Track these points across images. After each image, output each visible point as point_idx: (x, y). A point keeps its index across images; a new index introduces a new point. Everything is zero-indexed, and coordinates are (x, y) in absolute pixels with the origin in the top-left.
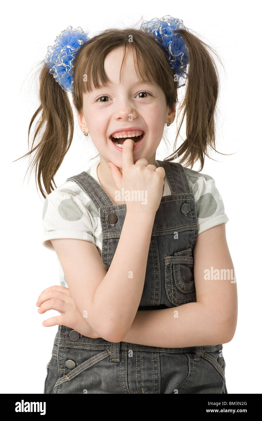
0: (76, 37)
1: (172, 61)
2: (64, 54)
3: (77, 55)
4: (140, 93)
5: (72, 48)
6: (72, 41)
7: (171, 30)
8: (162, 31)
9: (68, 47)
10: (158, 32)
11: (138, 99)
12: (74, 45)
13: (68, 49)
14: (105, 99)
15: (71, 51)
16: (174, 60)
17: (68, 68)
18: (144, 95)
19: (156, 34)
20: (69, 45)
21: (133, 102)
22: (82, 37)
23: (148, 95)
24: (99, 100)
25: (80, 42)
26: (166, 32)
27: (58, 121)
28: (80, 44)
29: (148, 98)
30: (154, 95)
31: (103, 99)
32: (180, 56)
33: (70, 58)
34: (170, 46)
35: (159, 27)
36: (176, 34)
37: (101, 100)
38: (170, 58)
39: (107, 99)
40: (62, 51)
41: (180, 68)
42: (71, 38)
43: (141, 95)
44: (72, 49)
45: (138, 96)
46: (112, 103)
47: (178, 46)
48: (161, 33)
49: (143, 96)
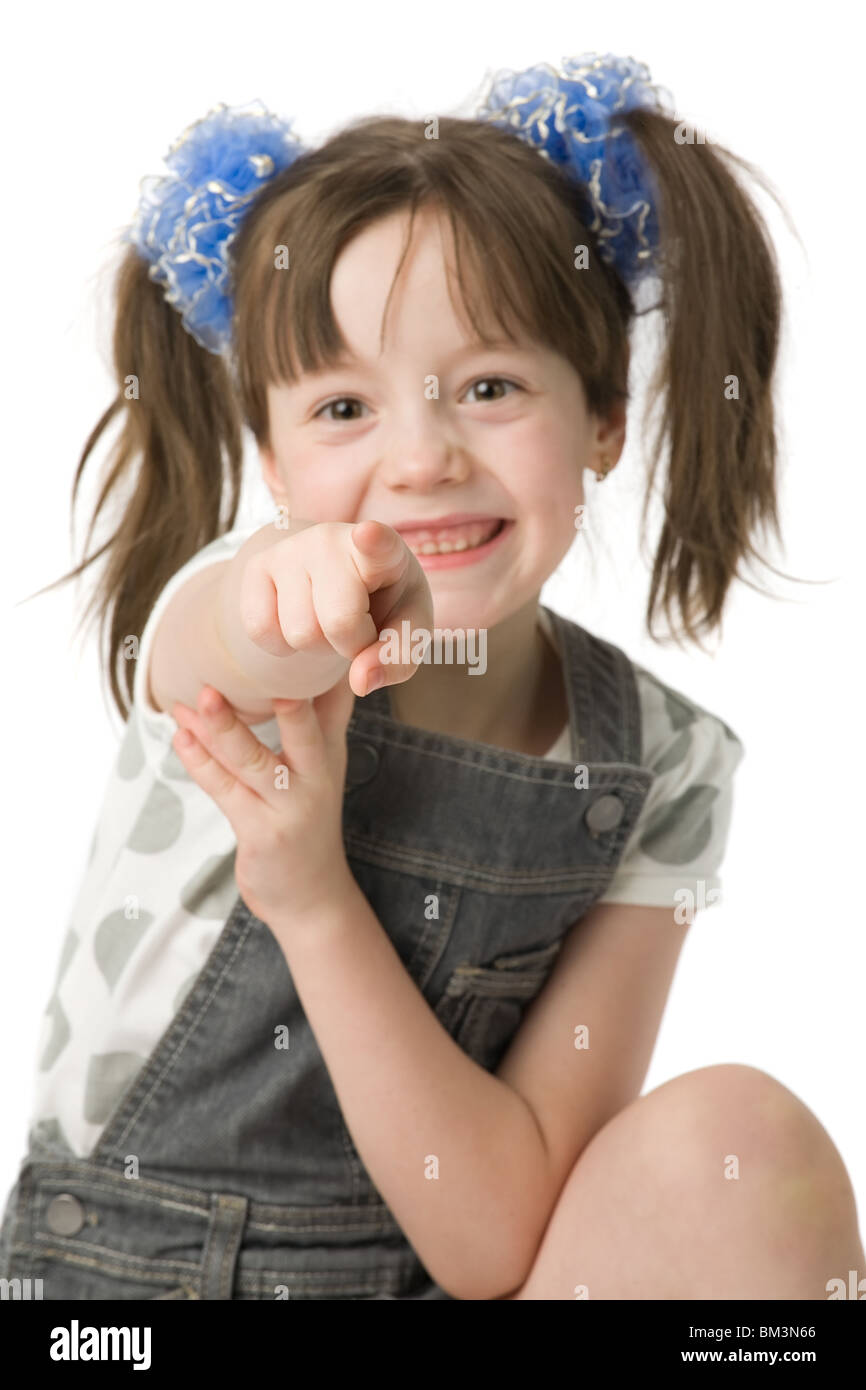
0: (244, 146)
1: (607, 233)
2: (201, 218)
3: (250, 219)
4: (477, 384)
5: (229, 192)
6: (227, 163)
7: (600, 112)
8: (567, 118)
9: (215, 187)
10: (551, 122)
11: (473, 406)
12: (238, 176)
13: (212, 197)
14: (349, 408)
15: (226, 204)
16: (612, 229)
17: (216, 269)
18: (492, 388)
19: (544, 130)
20: (219, 177)
21: (453, 418)
22: (266, 141)
23: (508, 388)
24: (328, 413)
25: (260, 164)
26: (582, 122)
27: (184, 457)
28: (260, 173)
29: (510, 402)
30: (534, 384)
31: (342, 407)
32: (636, 215)
33: (222, 233)
34: (596, 177)
35: (555, 104)
36: (617, 132)
37: (336, 415)
38: (596, 225)
39: (355, 407)
40: (190, 202)
41: (636, 257)
42: (223, 150)
43: (483, 388)
44: (229, 198)
45: (471, 396)
46: (373, 426)
47: (625, 178)
48: (560, 127)
49: (489, 394)
